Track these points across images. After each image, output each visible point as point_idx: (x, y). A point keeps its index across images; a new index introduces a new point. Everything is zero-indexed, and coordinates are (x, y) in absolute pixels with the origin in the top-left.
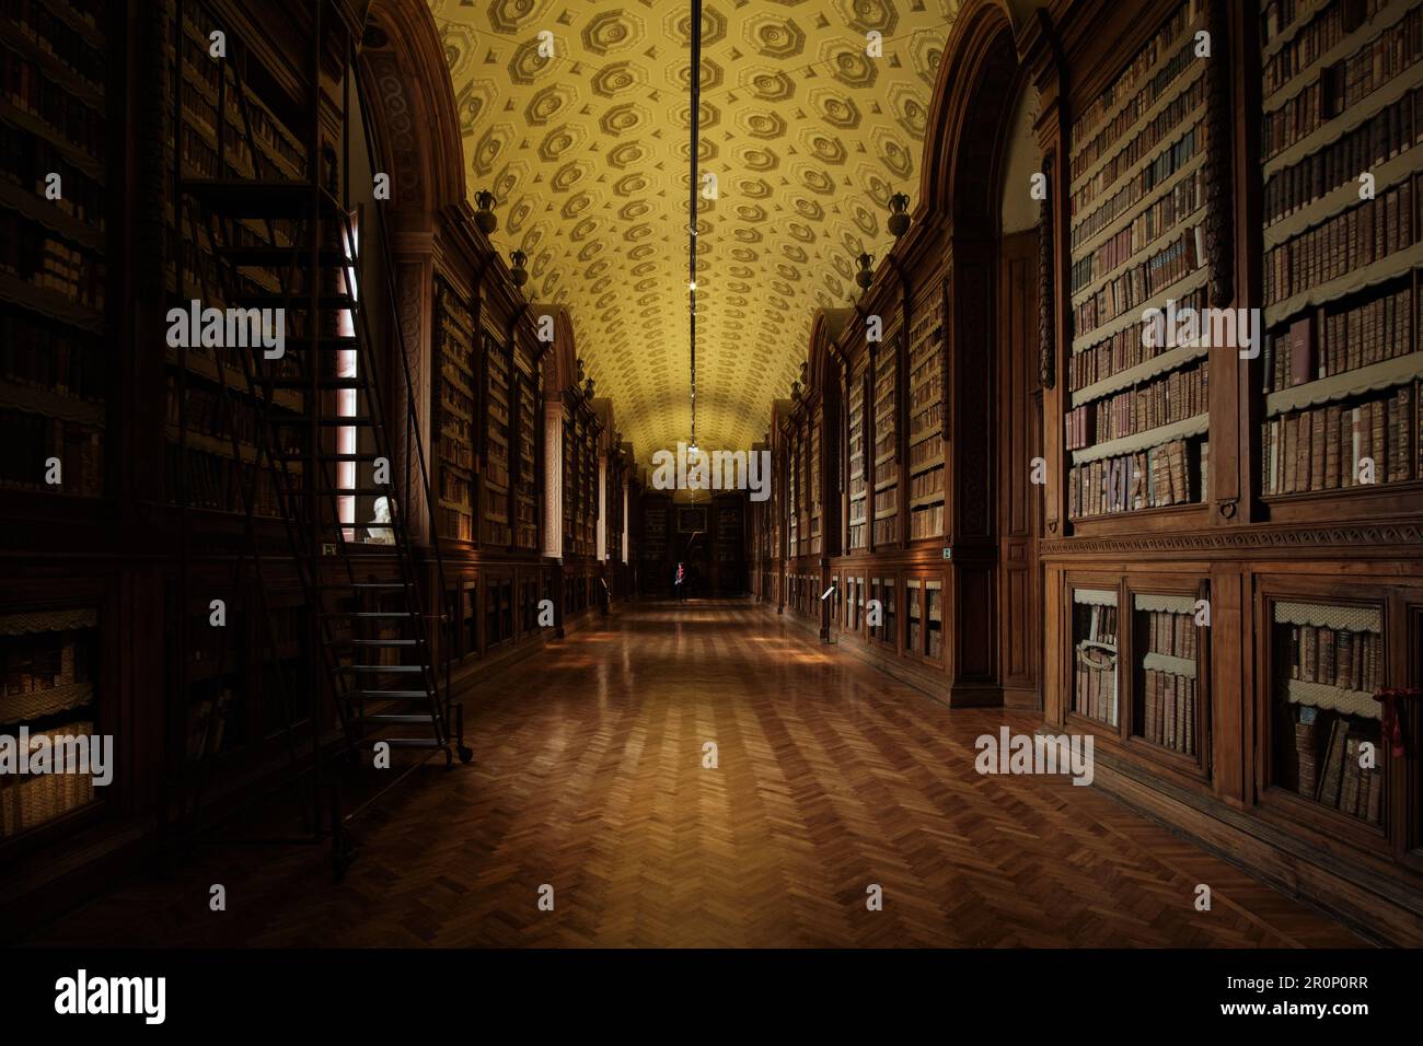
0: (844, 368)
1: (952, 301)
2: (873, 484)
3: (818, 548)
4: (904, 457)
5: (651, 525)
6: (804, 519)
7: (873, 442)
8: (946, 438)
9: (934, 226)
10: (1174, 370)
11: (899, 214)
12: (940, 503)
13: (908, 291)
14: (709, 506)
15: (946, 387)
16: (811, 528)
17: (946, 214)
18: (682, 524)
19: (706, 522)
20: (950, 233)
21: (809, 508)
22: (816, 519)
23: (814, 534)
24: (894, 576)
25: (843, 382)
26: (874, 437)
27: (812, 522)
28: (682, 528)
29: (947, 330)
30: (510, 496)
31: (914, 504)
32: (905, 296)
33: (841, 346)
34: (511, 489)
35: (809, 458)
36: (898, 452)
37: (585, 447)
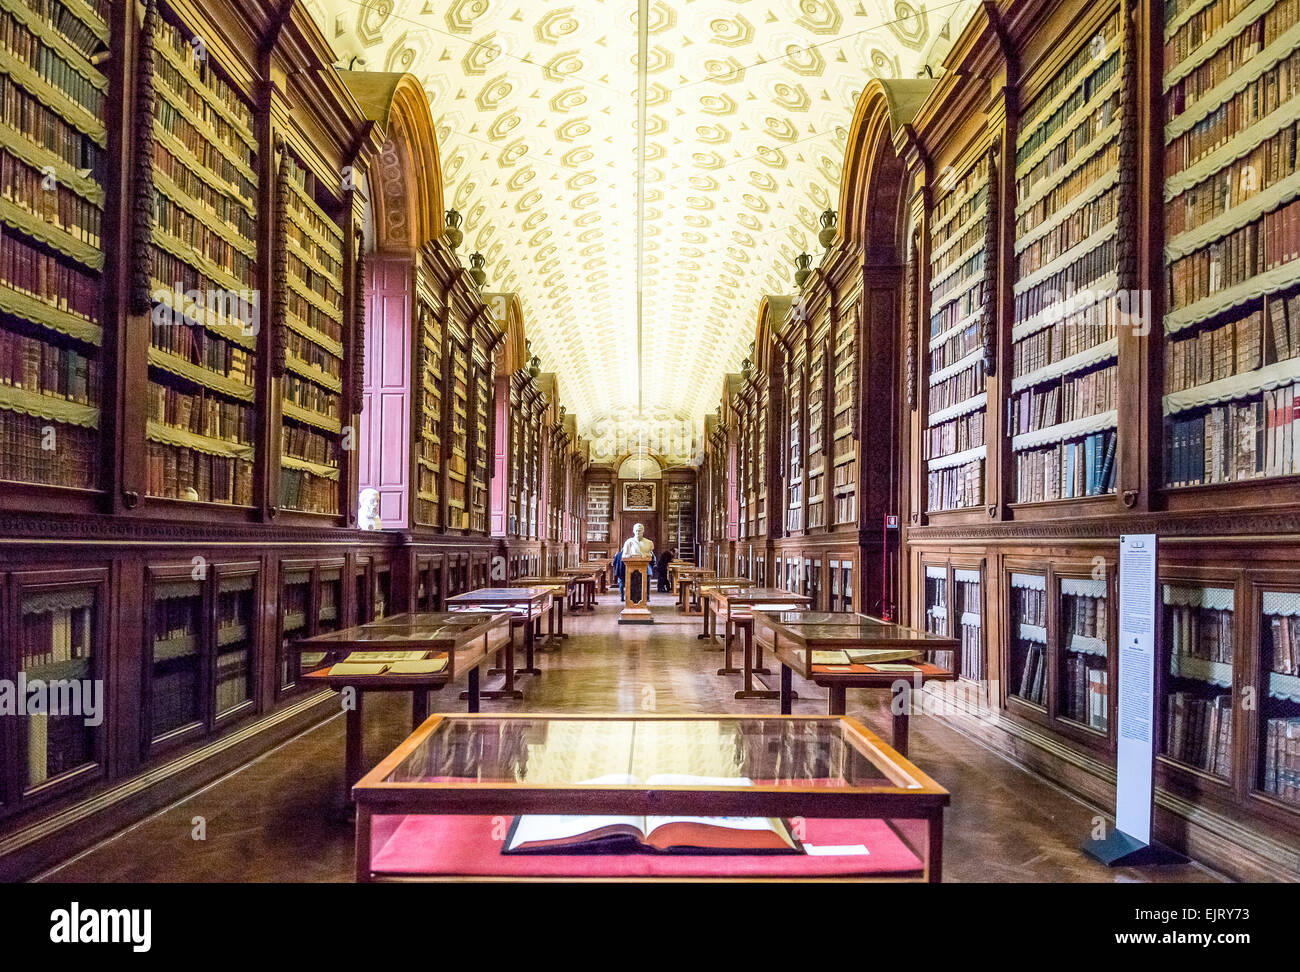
0: (787, 355)
1: (862, 320)
2: (808, 469)
3: (763, 531)
4: (829, 450)
5: (594, 501)
6: (752, 500)
7: (808, 431)
8: (856, 437)
9: (851, 252)
10: (976, 411)
11: (829, 228)
12: (852, 493)
13: (835, 299)
14: (659, 482)
15: (856, 394)
16: (758, 510)
17: (858, 246)
18: (628, 501)
19: (654, 498)
20: (862, 262)
21: (757, 489)
22: (762, 500)
23: (761, 515)
24: (820, 558)
25: (785, 370)
26: (809, 426)
27: (759, 502)
28: (629, 505)
29: (858, 345)
30: (467, 484)
31: (836, 492)
32: (833, 304)
33: (783, 336)
34: (468, 478)
35: (757, 439)
36: (825, 444)
37: (529, 425)
